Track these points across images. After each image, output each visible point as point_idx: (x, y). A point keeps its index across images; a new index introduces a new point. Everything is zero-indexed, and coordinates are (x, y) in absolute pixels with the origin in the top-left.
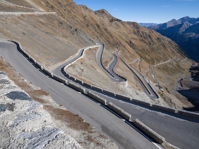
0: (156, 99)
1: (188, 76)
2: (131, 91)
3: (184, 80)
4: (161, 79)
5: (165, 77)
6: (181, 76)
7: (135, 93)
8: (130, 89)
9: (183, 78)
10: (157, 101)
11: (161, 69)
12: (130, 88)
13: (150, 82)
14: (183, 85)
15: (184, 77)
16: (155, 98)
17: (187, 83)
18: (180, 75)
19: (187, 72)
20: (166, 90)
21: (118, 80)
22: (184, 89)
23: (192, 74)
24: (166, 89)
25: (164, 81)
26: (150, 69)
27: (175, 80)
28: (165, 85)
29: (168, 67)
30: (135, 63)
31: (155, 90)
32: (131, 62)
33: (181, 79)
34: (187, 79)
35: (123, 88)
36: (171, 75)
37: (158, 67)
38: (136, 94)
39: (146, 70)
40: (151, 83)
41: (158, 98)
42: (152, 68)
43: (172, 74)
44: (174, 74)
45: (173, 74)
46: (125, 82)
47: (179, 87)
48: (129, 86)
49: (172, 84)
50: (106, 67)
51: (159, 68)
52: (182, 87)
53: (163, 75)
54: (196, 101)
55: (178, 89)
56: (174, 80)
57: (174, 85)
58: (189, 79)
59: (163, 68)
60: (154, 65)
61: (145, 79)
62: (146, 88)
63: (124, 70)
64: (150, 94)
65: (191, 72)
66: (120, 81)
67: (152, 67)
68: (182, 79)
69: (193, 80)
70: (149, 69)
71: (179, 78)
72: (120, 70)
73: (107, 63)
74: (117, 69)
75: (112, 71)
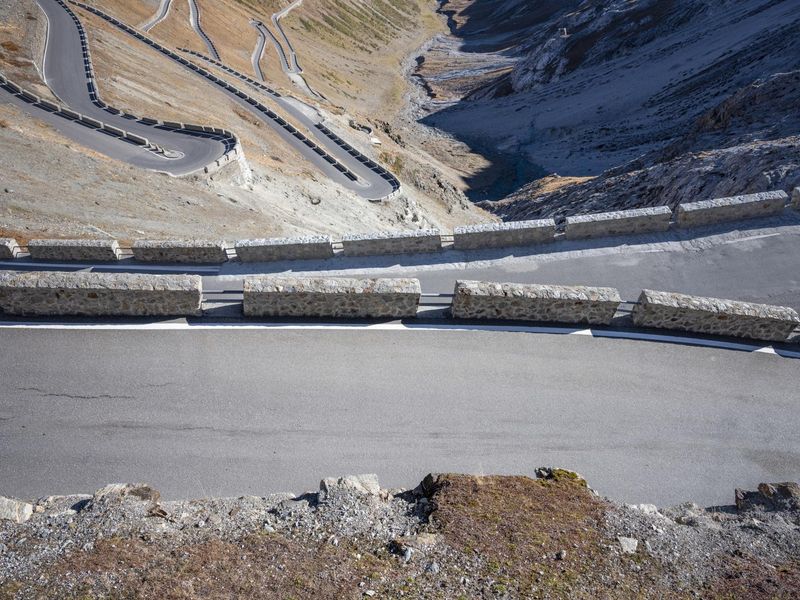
0: (393, 197)
1: (439, 36)
2: (282, 196)
3: (430, 60)
4: (340, 85)
5: (352, 67)
6: (414, 45)
7: (302, 200)
8: (270, 184)
9: (423, 52)
10: (401, 204)
11: (318, 24)
12: (268, 179)
13: (323, 112)
14: (435, 89)
15: (426, 47)
16: (384, 192)
17: (446, 75)
18: (408, 40)
19: (429, 16)
20: (386, 135)
21: (179, 155)
22: (443, 107)
23: (451, 24)
24: (387, 131)
25: (352, 91)
26: (268, 38)
27: (395, 72)
28: (363, 110)
29: (344, 7)
30: (172, 19)
31: (362, 151)
32: (147, 17)
33: (417, 59)
34: (442, 55)
35: (237, 198)
36: (370, 48)
37: (302, 21)
38: (309, 205)
39: (249, 49)
40: (329, 120)
41: (395, 185)
42: (276, 31)
43: (375, 41)
44: (380, 39)
45: (380, 44)
46: (231, 154)
47: (421, 103)
48: (261, 172)
49: (390, 97)
50: (40, 89)
51: (307, 26)
52: (433, 96)
53: (338, 58)
54: (499, 148)
55: (423, 114)
56: (392, 76)
57: (399, 98)
58: (446, 50)
59: (327, 20)
60: (279, 9)
61: (290, 102)
62: (319, 151)
63: (155, 80)
64: (353, 178)
65: (445, 13)
66: (195, 158)
67: (270, 24)
68: (420, 60)
69: (463, 49)
70: (260, 40)
71: (409, 53)
72: (136, 90)
73: (26, 57)
74: (114, 84)
75: (95, 103)
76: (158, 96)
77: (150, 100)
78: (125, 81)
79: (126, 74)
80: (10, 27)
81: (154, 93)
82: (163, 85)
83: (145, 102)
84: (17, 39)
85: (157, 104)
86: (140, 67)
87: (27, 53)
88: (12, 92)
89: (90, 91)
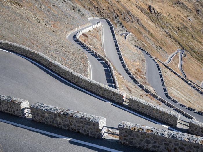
50: (150, 88)
72: (179, 94)
73: (143, 75)
74: (172, 90)
75: (167, 97)
76: (186, 98)
77: (183, 99)
78: (175, 90)
79: (174, 86)
80: (138, 63)
81: (184, 96)
82: (186, 93)
83: (182, 99)
84: (140, 68)
85: (186, 101)
86: (178, 85)
87: (143, 74)
88: (141, 88)
89: (165, 91)
